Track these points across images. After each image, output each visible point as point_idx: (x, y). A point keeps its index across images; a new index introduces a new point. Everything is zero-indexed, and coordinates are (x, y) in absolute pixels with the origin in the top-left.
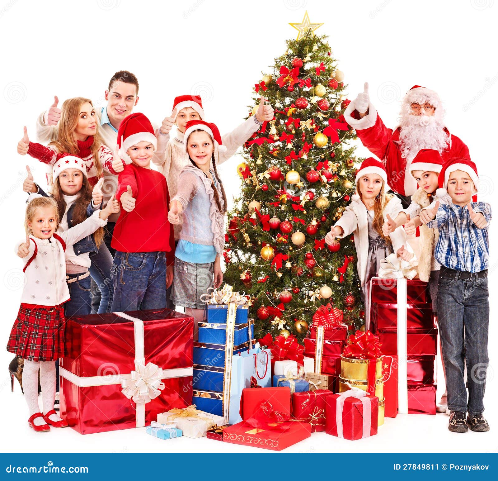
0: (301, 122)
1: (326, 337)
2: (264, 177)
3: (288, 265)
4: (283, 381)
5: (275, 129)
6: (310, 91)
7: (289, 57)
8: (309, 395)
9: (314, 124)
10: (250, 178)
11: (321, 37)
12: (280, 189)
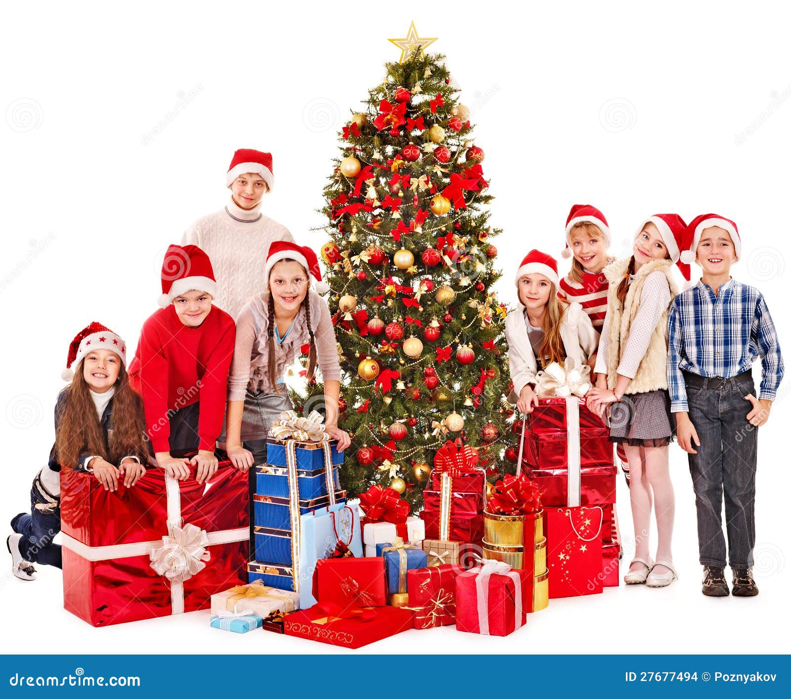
0: (412, 180)
1: (455, 488)
2: (361, 260)
3: (401, 386)
4: (390, 551)
5: (374, 192)
6: (422, 135)
7: (390, 87)
8: (430, 572)
9: (430, 182)
10: (340, 263)
11: (434, 58)
12: (384, 276)
